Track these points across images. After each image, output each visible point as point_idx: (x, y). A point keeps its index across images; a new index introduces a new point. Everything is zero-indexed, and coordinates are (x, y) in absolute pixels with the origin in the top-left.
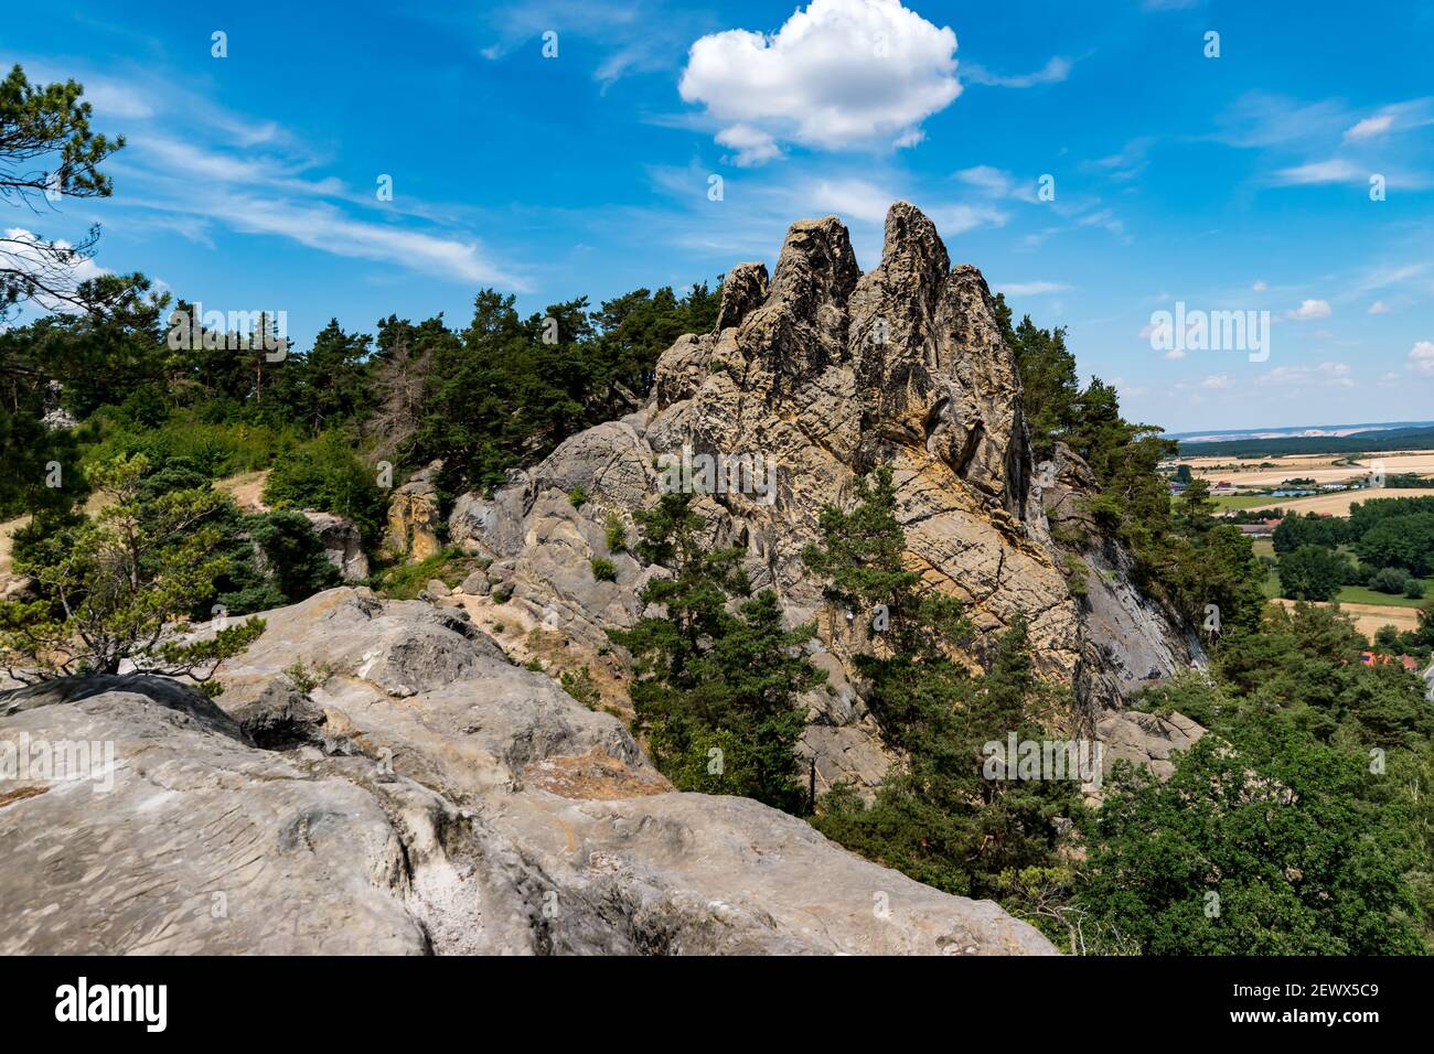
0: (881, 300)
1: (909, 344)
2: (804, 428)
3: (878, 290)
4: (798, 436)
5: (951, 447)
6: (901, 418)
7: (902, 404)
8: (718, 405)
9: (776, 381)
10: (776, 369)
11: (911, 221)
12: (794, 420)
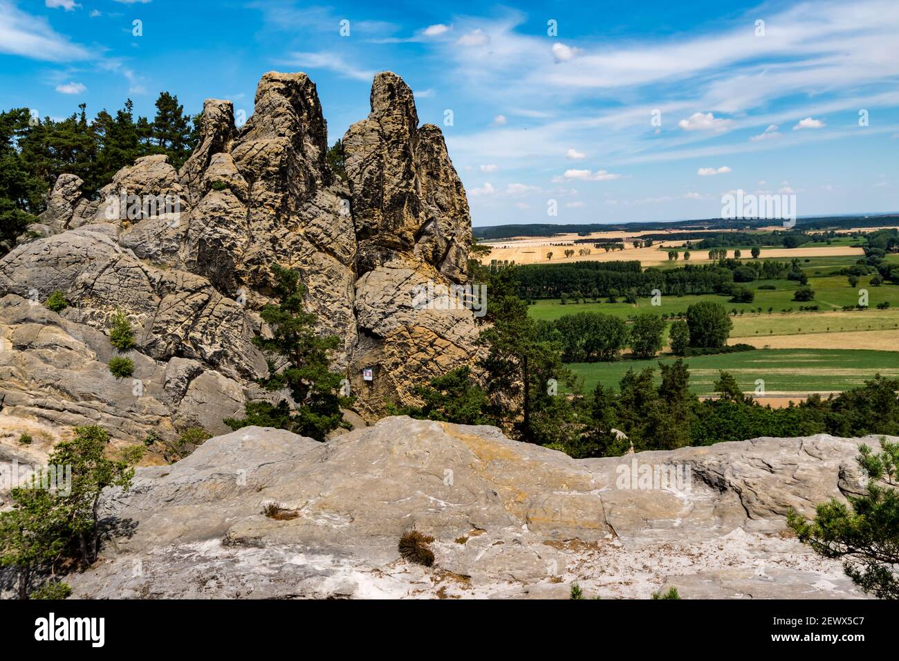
0: (379, 143)
1: (404, 178)
2: (312, 238)
3: (375, 136)
4: (307, 244)
5: (433, 252)
6: (398, 231)
7: (399, 220)
8: (227, 218)
9: (284, 200)
10: (283, 190)
11: (398, 88)
12: (301, 232)
